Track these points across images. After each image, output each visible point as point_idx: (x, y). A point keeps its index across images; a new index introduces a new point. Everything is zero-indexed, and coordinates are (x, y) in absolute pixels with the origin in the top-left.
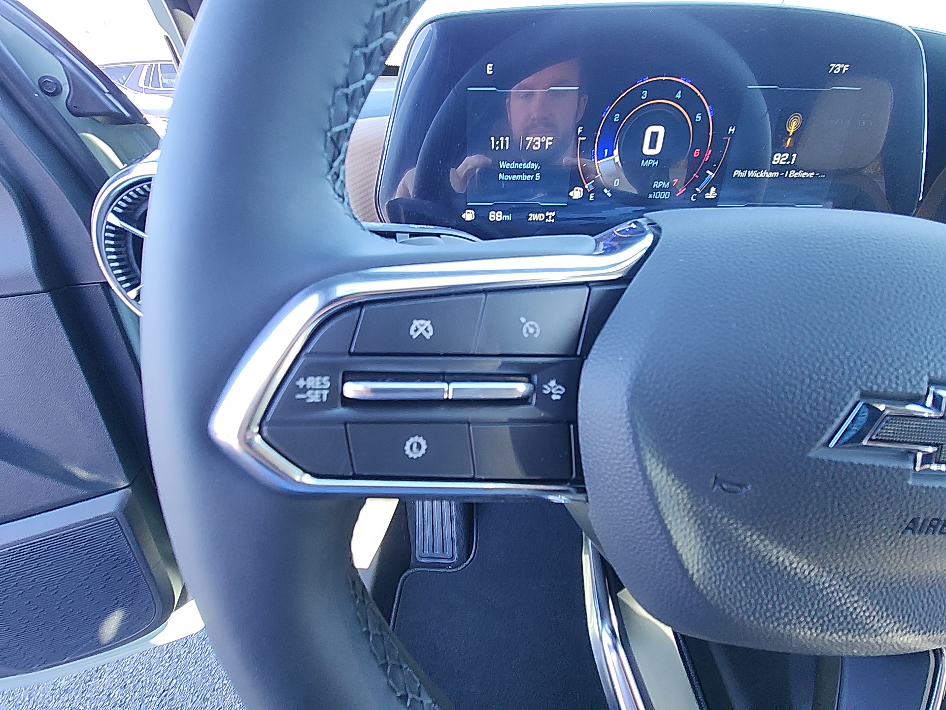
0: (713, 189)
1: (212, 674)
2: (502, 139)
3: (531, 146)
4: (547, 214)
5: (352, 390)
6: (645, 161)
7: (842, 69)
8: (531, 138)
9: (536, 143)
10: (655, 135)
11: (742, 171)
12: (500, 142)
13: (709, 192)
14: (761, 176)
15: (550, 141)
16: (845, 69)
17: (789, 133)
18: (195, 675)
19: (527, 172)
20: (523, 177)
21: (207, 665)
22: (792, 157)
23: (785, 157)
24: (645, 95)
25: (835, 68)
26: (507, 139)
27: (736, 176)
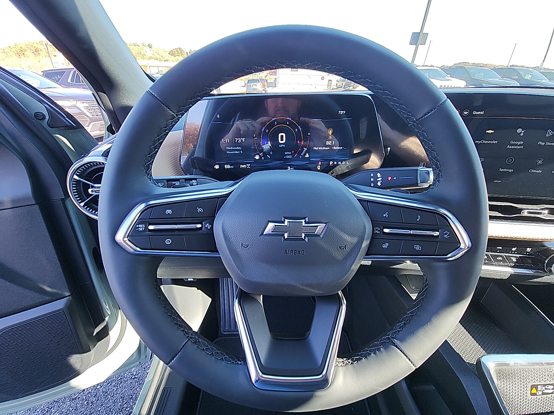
0: (307, 154)
1: (111, 410)
2: (226, 139)
3: (237, 141)
4: (247, 165)
5: (151, 227)
6: (280, 145)
7: (343, 113)
8: (237, 139)
9: (239, 140)
10: (282, 136)
11: (316, 148)
12: (225, 140)
13: (306, 155)
14: (323, 149)
15: (244, 139)
16: (344, 113)
17: (330, 134)
18: (101, 412)
19: (237, 150)
20: (236, 152)
21: (108, 406)
22: (333, 142)
23: (330, 142)
24: (276, 123)
25: (341, 113)
26: (228, 139)
27: (315, 149)
